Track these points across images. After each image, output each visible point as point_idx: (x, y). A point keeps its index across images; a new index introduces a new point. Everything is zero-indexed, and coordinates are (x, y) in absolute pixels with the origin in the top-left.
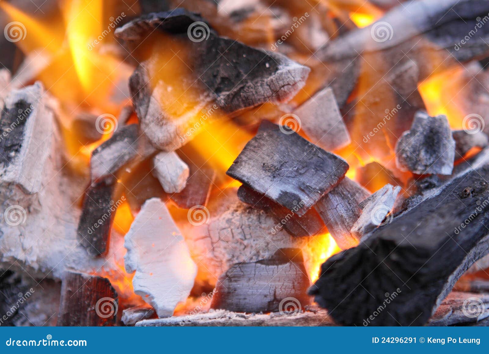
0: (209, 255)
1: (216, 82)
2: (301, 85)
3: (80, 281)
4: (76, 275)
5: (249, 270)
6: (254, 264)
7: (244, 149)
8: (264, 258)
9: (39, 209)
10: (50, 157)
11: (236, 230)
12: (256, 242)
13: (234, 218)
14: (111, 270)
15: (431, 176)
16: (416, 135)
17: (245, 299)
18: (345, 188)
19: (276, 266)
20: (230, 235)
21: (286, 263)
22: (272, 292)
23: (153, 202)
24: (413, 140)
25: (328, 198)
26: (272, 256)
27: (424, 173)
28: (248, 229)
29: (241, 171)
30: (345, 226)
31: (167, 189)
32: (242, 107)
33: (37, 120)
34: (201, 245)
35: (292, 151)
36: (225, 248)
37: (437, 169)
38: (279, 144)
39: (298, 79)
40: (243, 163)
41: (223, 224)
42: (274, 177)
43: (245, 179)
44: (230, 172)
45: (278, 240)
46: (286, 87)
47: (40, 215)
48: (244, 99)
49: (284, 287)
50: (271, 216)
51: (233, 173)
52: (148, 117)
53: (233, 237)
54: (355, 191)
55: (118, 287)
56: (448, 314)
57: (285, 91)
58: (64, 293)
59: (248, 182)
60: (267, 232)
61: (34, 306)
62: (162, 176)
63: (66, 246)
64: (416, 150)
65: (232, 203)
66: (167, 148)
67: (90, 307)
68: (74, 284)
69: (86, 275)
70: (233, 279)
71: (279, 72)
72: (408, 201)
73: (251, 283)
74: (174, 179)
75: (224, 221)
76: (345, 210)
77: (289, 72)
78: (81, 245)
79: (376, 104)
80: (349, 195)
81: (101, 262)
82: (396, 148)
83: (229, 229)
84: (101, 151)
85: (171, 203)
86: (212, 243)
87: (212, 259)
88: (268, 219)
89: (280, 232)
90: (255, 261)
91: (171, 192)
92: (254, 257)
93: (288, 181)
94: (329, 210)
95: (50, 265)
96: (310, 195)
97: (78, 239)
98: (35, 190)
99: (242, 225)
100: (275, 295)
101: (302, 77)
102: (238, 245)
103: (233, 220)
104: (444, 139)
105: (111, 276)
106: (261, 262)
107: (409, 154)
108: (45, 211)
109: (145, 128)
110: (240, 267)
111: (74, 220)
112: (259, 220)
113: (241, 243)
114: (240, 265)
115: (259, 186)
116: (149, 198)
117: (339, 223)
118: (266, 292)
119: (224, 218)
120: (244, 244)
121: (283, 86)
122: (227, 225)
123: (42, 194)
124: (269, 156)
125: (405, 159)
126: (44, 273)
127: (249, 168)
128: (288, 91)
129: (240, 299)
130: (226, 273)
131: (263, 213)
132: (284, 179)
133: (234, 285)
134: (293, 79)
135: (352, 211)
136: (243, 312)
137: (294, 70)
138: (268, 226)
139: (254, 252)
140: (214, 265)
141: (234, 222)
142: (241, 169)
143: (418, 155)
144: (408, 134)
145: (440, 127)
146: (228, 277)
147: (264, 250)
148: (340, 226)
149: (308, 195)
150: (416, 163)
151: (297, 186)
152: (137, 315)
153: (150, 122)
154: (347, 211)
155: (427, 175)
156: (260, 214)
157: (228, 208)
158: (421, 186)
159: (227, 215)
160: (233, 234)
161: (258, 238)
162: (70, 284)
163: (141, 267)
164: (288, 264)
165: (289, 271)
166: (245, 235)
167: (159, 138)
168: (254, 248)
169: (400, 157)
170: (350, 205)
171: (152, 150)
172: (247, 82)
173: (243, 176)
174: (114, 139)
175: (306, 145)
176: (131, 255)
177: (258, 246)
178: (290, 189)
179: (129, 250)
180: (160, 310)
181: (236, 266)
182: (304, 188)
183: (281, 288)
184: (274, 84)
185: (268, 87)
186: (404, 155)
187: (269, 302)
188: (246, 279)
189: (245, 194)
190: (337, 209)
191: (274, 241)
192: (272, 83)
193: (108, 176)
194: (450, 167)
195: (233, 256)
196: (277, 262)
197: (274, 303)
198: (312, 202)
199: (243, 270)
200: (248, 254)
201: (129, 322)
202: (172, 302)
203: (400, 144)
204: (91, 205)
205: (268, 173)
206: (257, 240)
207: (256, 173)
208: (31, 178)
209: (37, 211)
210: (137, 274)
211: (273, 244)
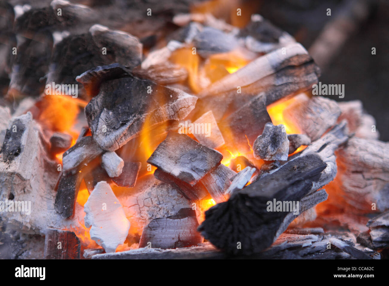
0: (138, 216)
1: (140, 108)
2: (192, 108)
3: (56, 234)
4: (54, 231)
5: (163, 223)
6: (166, 219)
7: (158, 148)
8: (172, 215)
9: (30, 190)
10: (37, 158)
11: (154, 198)
12: (166, 206)
13: (153, 191)
14: (76, 227)
15: (275, 161)
16: (265, 137)
17: (160, 241)
18: (221, 170)
19: (179, 220)
20: (150, 202)
21: (185, 217)
22: (178, 236)
23: (102, 183)
24: (263, 140)
25: (210, 176)
26: (177, 214)
27: (271, 160)
28: (161, 197)
29: (156, 160)
30: (221, 192)
31: (110, 175)
32: (156, 123)
33: (29, 135)
34: (133, 210)
35: (188, 149)
36: (148, 211)
37: (279, 158)
38: (179, 144)
39: (190, 104)
40: (157, 156)
41: (146, 196)
42: (176, 163)
43: (158, 165)
44: (149, 161)
45: (180, 203)
46: (183, 109)
47: (31, 194)
48: (157, 117)
49: (184, 232)
50: (175, 189)
51: (151, 162)
52: (98, 131)
53: (152, 203)
54: (227, 172)
55: (81, 238)
56: (284, 243)
57: (182, 112)
58: (46, 242)
59: (160, 166)
60: (173, 198)
61: (28, 253)
62: (107, 167)
63: (48, 214)
64: (265, 146)
65: (151, 183)
66: (110, 149)
67: (64, 251)
68: (53, 237)
69: (60, 231)
70: (153, 229)
71: (178, 100)
72: (260, 176)
73: (164, 230)
74: (115, 168)
75: (147, 194)
76: (221, 183)
77: (185, 99)
78: (57, 212)
79: (240, 120)
80: (223, 174)
81: (70, 222)
82: (254, 145)
83: (150, 199)
84: (69, 154)
85: (114, 184)
86: (140, 208)
87: (140, 219)
88: (173, 191)
89: (181, 198)
90: (166, 217)
91: (113, 177)
92: (165, 215)
93: (185, 165)
94: (211, 183)
95: (38, 225)
96: (199, 173)
97: (55, 209)
98: (28, 178)
99: (158, 195)
100: (179, 238)
101: (193, 102)
102: (156, 209)
103: (152, 193)
104: (282, 139)
105: (76, 231)
106: (170, 217)
107: (261, 149)
108: (34, 192)
109: (96, 138)
110: (157, 221)
111: (52, 198)
112: (168, 191)
113: (157, 207)
114: (157, 220)
115: (167, 169)
116: (99, 181)
117: (217, 191)
118: (173, 236)
119: (146, 192)
120: (159, 207)
121: (181, 108)
122: (148, 197)
123: (32, 181)
124: (173, 151)
125: (259, 152)
126: (34, 231)
127: (161, 159)
128: (184, 112)
129: (157, 241)
130: (148, 225)
131: (170, 187)
132: (183, 164)
133: (154, 232)
134: (187, 104)
135: (226, 184)
136: (159, 247)
137: (188, 98)
138: (173, 195)
139: (165, 212)
140: (141, 222)
141: (153, 193)
142: (156, 159)
143: (267, 149)
144: (260, 137)
145: (280, 132)
146: (150, 228)
147: (172, 210)
148: (218, 193)
149: (197, 173)
150: (266, 153)
151: (190, 168)
152: (93, 252)
153: (99, 134)
154: (222, 183)
155: (273, 161)
156: (168, 188)
157: (149, 186)
158: (269, 167)
159: (148, 190)
160: (152, 201)
161: (167, 203)
162: (50, 237)
163: (95, 223)
164: (187, 218)
165: (188, 222)
166: (159, 201)
167: (104, 143)
168: (165, 209)
169: (255, 151)
170: (224, 181)
171: (100, 151)
172: (159, 107)
173: (157, 163)
174: (76, 146)
175: (196, 144)
176: (88, 216)
177: (167, 208)
178: (187, 170)
179: (87, 213)
180: (107, 249)
181: (154, 220)
182: (194, 169)
183: (182, 233)
184: (175, 107)
185: (172, 109)
186: (258, 149)
187: (176, 242)
188: (160, 228)
189: (158, 174)
190: (216, 183)
191: (177, 204)
192: (174, 107)
193: (73, 169)
194: (286, 156)
195: (153, 216)
196: (180, 217)
197: (179, 243)
198: (200, 177)
199: (159, 223)
200: (162, 213)
201: (88, 256)
202: (115, 244)
203: (256, 142)
204: (63, 188)
205: (172, 161)
206: (167, 204)
207: (165, 161)
208: (25, 170)
209: (29, 192)
210: (93, 227)
211: (177, 206)
